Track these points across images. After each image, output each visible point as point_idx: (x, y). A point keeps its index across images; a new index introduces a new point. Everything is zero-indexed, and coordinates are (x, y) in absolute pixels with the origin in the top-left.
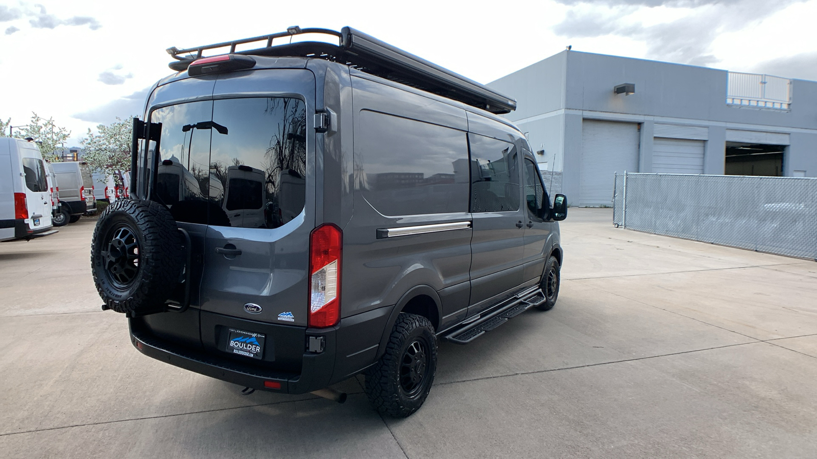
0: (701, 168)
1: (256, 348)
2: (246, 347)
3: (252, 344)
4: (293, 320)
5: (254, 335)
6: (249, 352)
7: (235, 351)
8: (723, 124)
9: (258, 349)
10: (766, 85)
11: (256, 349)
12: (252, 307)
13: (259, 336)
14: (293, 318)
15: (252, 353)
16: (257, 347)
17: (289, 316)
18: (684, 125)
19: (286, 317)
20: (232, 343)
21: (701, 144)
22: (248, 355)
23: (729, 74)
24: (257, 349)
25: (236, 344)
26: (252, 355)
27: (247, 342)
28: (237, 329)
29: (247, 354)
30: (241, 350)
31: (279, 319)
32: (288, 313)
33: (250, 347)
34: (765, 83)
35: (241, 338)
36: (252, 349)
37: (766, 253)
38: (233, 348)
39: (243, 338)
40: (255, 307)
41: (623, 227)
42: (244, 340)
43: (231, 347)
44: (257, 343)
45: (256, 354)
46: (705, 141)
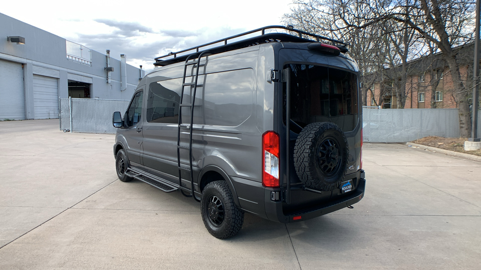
0: (56, 94)
5: (349, 181)
6: (349, 189)
7: (346, 192)
8: (66, 70)
10: (82, 50)
11: (350, 187)
13: (351, 180)
18: (48, 68)
21: (55, 80)
23: (67, 42)
25: (344, 188)
26: (351, 190)
27: (347, 185)
28: (344, 181)
29: (349, 190)
30: (347, 190)
31: (358, 169)
33: (348, 187)
34: (82, 49)
38: (344, 191)
40: (353, 167)
41: (71, 131)
44: (350, 184)
46: (57, 79)
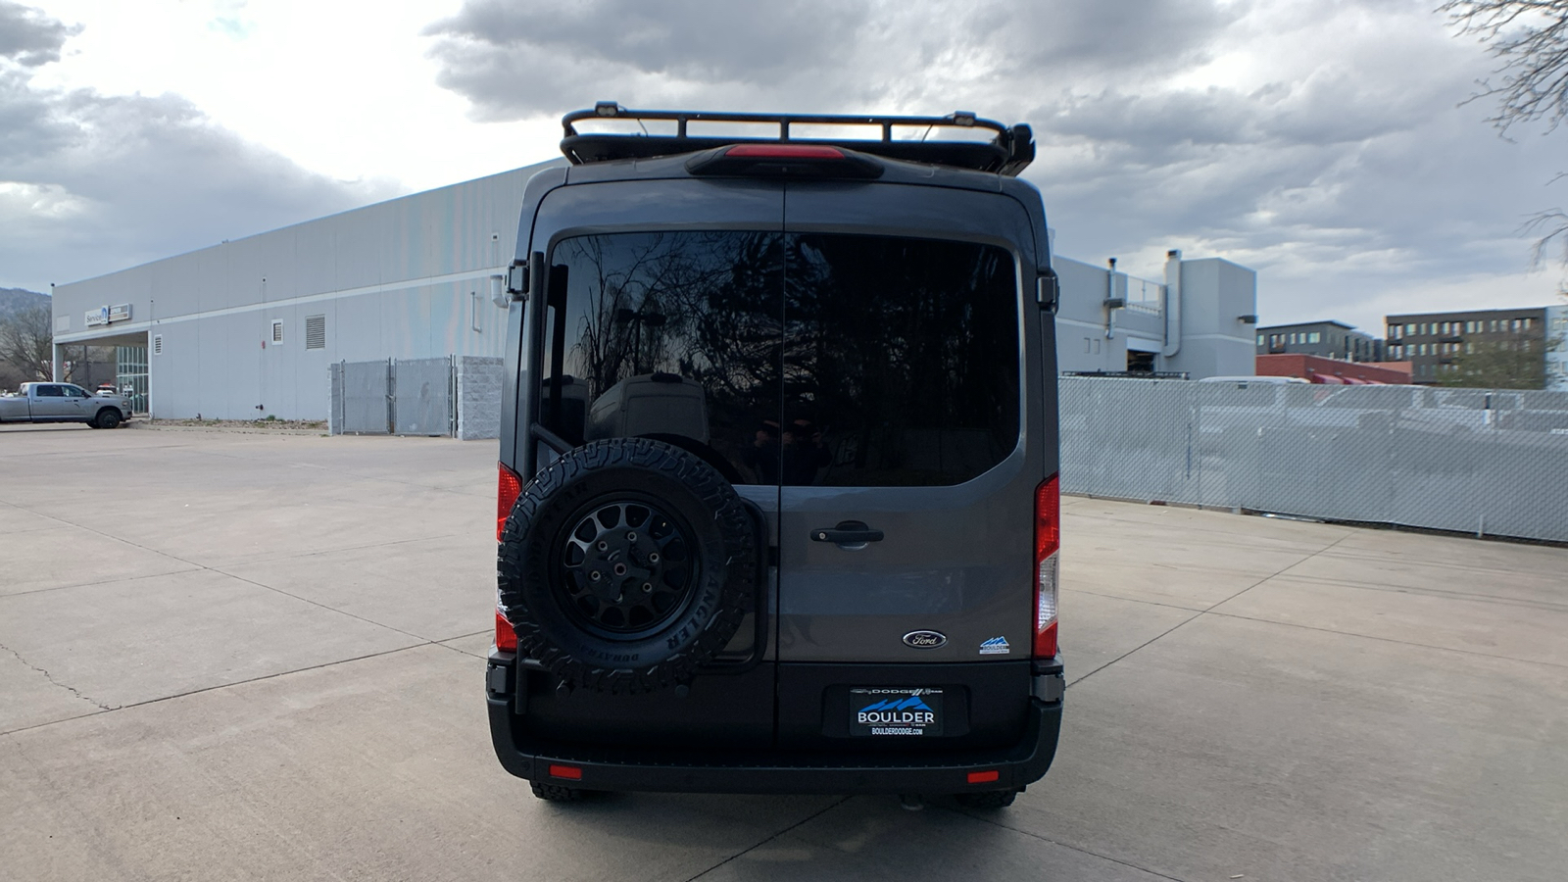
1: (924, 716)
2: (899, 717)
3: (912, 710)
4: (1008, 651)
5: (917, 692)
6: (911, 726)
7: (874, 731)
9: (930, 717)
11: (924, 719)
12: (925, 638)
13: (929, 691)
14: (1007, 647)
15: (920, 728)
16: (926, 714)
17: (1000, 644)
19: (996, 647)
20: (862, 718)
22: (909, 733)
24: (927, 719)
25: (874, 717)
26: (920, 732)
27: (901, 708)
28: (870, 687)
30: (888, 725)
31: (981, 652)
32: (998, 639)
33: (908, 717)
35: (883, 703)
36: (914, 720)
37: (1135, 502)
38: (867, 727)
39: (887, 703)
40: (932, 637)
42: (891, 706)
43: (862, 724)
44: (924, 706)
45: (927, 728)
